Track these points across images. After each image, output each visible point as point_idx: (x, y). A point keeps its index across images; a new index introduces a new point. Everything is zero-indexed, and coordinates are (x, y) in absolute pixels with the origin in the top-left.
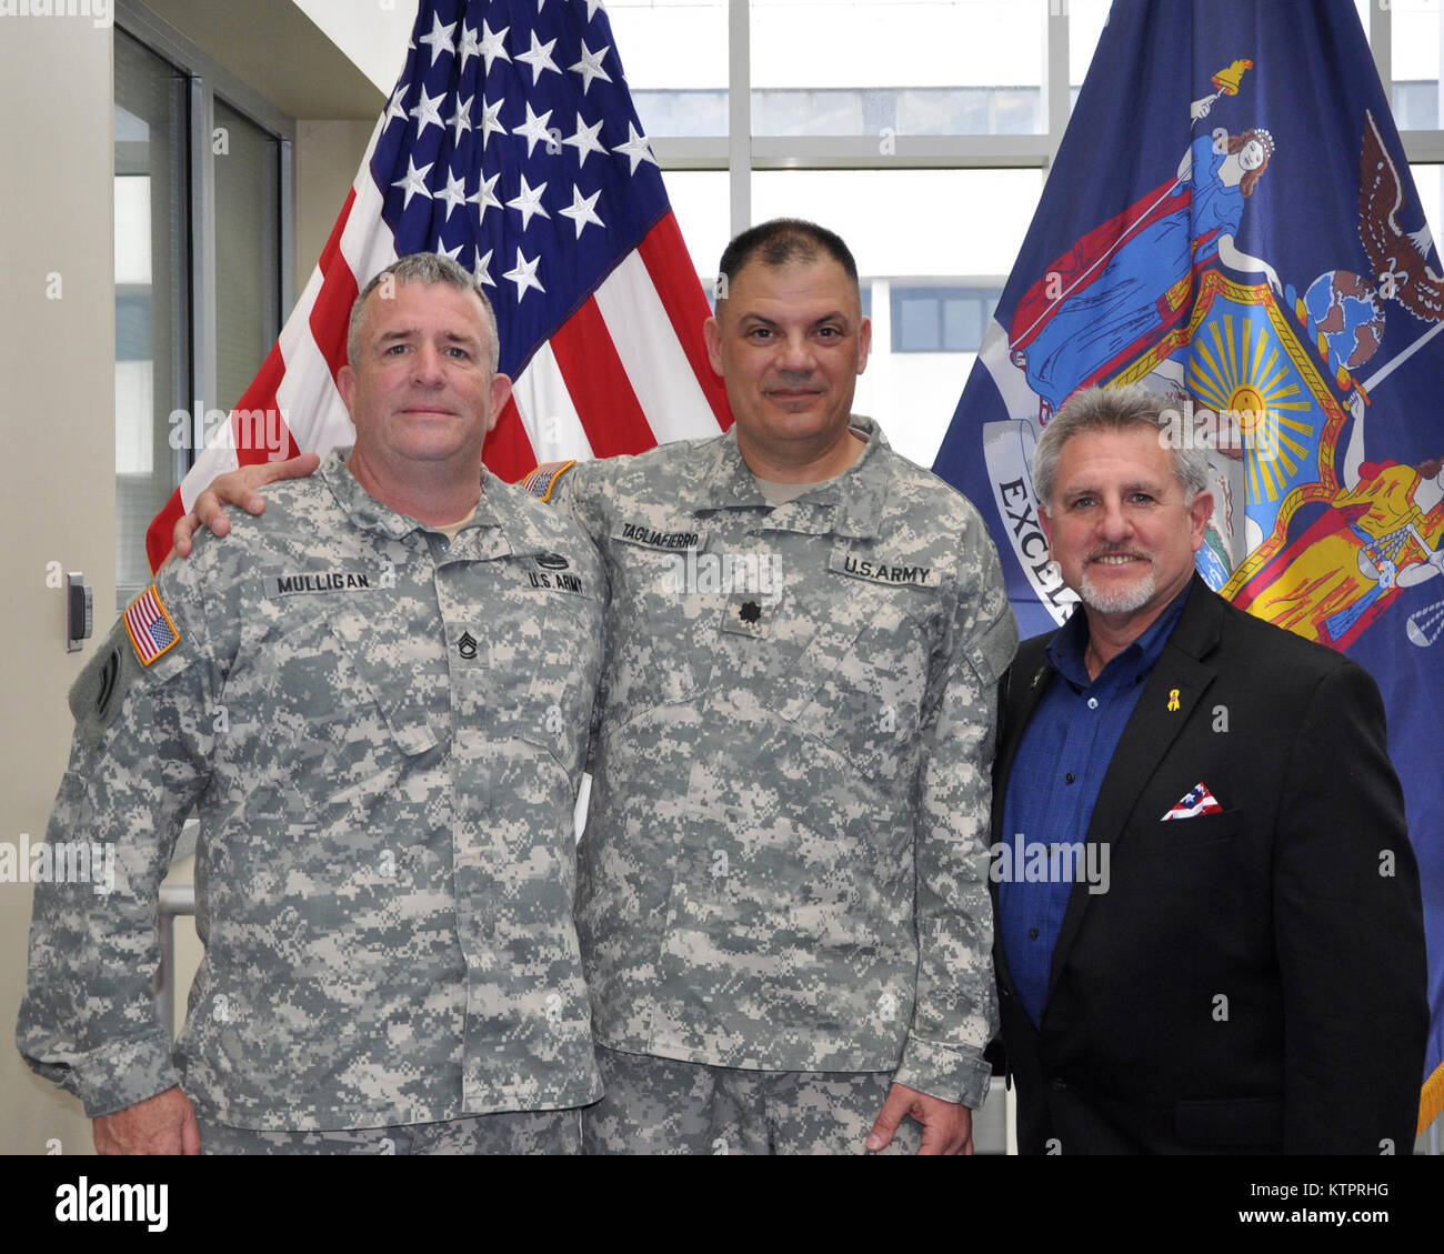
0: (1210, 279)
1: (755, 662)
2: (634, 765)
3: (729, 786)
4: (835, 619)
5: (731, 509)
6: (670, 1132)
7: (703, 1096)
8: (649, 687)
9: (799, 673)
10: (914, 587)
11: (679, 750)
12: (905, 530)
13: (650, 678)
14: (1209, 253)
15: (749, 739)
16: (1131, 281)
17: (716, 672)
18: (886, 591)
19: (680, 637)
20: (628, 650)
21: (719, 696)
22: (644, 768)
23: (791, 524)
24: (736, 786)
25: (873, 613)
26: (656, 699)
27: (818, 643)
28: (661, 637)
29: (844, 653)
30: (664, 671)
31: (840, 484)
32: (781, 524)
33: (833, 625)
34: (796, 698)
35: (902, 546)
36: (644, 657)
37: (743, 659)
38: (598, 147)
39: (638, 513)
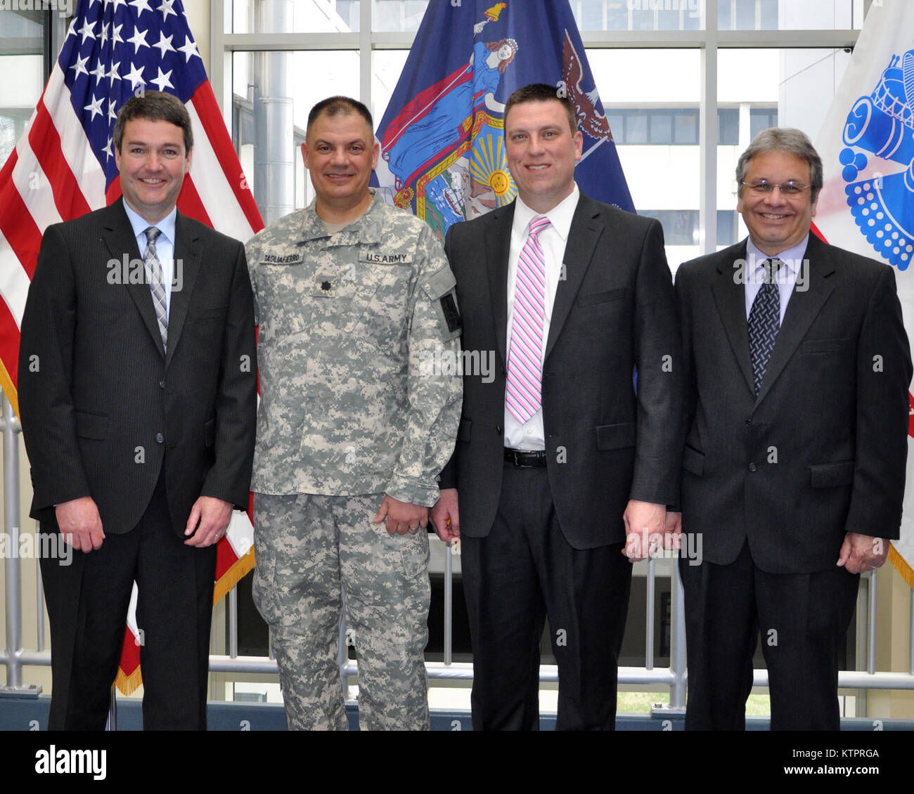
0: (480, 115)
1: (331, 308)
2: (281, 364)
3: (326, 367)
4: (365, 283)
5: (314, 240)
6: (287, 520)
7: (301, 503)
8: (284, 327)
9: (351, 310)
10: (400, 264)
11: (301, 353)
12: (394, 238)
13: (284, 323)
14: (479, 103)
15: (332, 344)
16: (445, 116)
17: (314, 316)
18: (387, 268)
19: (296, 302)
20: (272, 312)
21: (317, 326)
22: (286, 364)
23: (340, 242)
24: (329, 367)
25: (382, 279)
26: (288, 332)
27: (358, 295)
28: (287, 304)
29: (371, 298)
30: (290, 319)
31: (361, 221)
32: (335, 243)
33: (364, 286)
34: (351, 322)
35: (392, 245)
36: (281, 314)
37: (325, 308)
39: (270, 250)
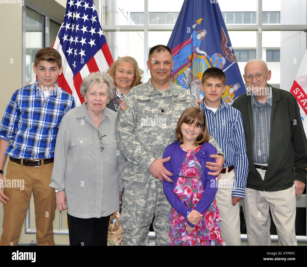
3: (164, 138)
9: (172, 119)
10: (185, 103)
11: (155, 134)
12: (181, 94)
15: (166, 131)
18: (181, 104)
19: (152, 116)
22: (149, 138)
23: (166, 96)
24: (165, 139)
25: (181, 108)
26: (149, 127)
27: (174, 114)
29: (178, 115)
32: (164, 96)
33: (175, 111)
34: (173, 123)
35: (181, 96)
39: (138, 98)
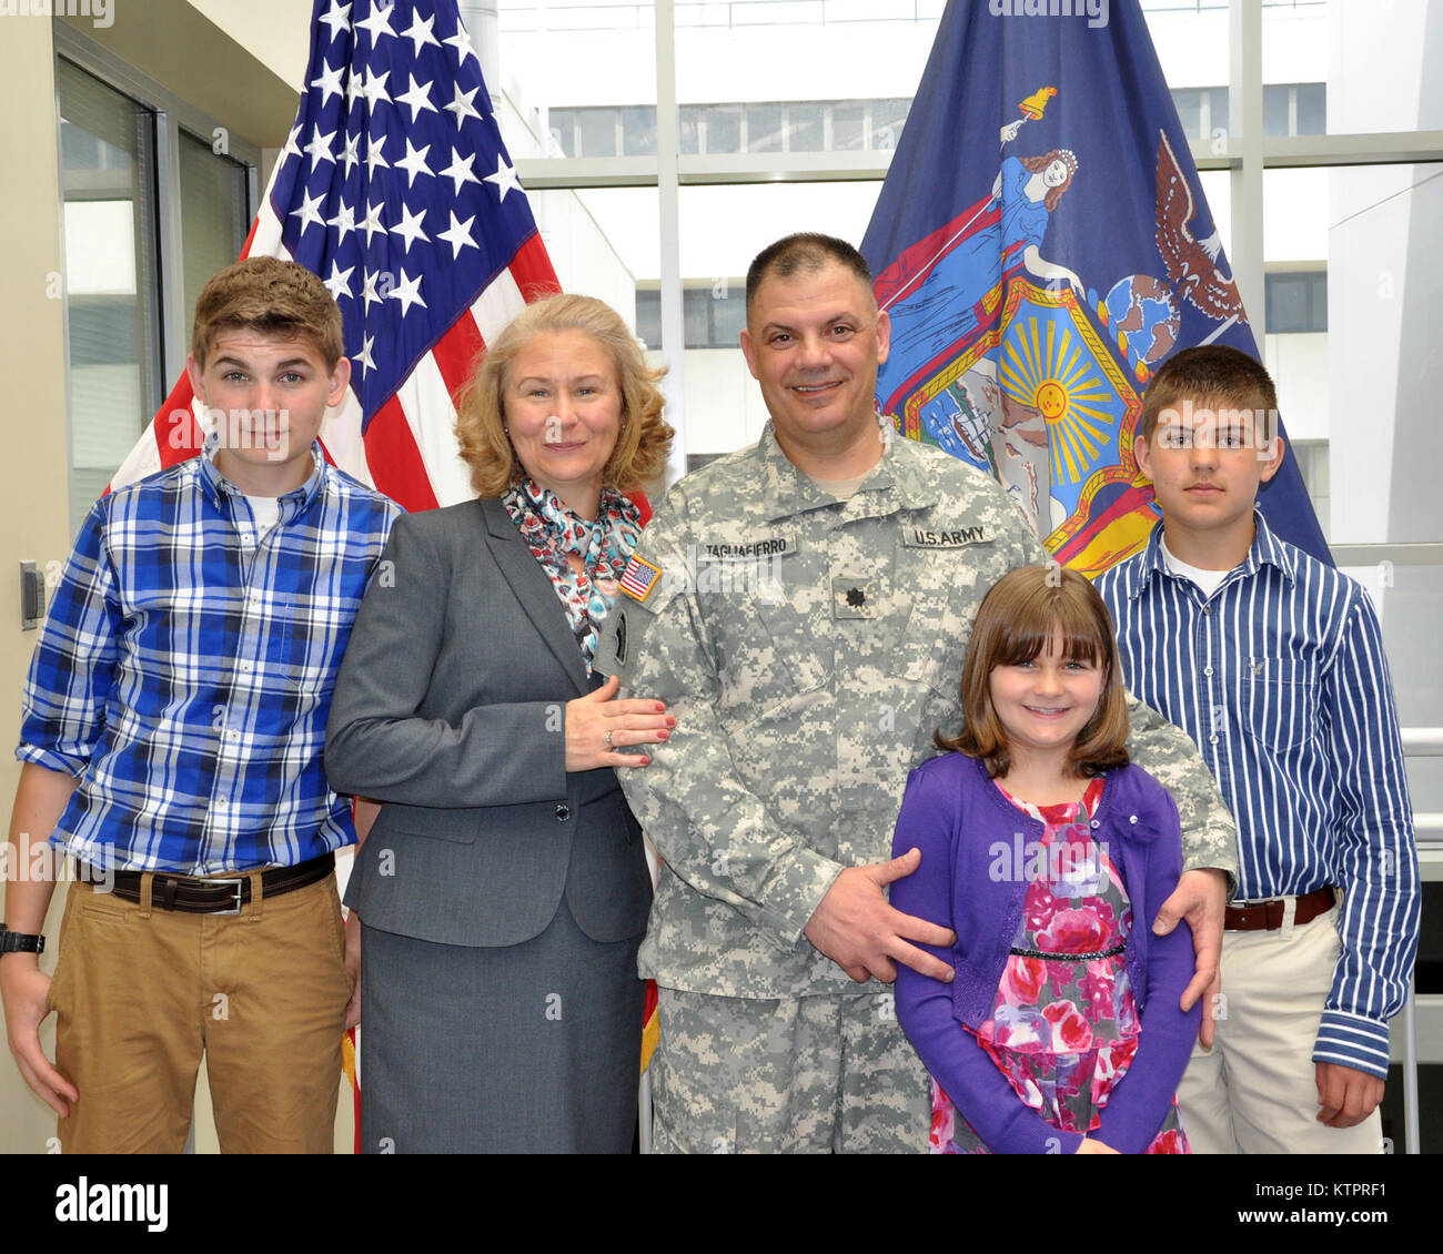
0: (1017, 285)
1: (871, 640)
2: (777, 752)
3: (875, 750)
4: (924, 587)
5: (805, 513)
8: (778, 682)
9: (910, 640)
11: (822, 729)
13: (777, 674)
14: (1015, 263)
16: (952, 288)
17: (838, 656)
18: (953, 555)
19: (799, 631)
20: (743, 655)
21: (847, 676)
22: (790, 752)
23: (866, 511)
24: (882, 750)
25: (953, 574)
26: (789, 690)
27: (918, 610)
28: (781, 636)
29: (942, 612)
30: (792, 665)
32: (858, 514)
33: (925, 592)
36: (767, 657)
37: (860, 639)
38: (472, 178)
39: (712, 535)
